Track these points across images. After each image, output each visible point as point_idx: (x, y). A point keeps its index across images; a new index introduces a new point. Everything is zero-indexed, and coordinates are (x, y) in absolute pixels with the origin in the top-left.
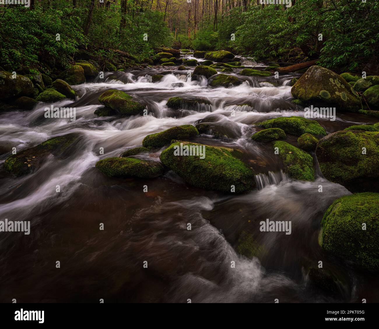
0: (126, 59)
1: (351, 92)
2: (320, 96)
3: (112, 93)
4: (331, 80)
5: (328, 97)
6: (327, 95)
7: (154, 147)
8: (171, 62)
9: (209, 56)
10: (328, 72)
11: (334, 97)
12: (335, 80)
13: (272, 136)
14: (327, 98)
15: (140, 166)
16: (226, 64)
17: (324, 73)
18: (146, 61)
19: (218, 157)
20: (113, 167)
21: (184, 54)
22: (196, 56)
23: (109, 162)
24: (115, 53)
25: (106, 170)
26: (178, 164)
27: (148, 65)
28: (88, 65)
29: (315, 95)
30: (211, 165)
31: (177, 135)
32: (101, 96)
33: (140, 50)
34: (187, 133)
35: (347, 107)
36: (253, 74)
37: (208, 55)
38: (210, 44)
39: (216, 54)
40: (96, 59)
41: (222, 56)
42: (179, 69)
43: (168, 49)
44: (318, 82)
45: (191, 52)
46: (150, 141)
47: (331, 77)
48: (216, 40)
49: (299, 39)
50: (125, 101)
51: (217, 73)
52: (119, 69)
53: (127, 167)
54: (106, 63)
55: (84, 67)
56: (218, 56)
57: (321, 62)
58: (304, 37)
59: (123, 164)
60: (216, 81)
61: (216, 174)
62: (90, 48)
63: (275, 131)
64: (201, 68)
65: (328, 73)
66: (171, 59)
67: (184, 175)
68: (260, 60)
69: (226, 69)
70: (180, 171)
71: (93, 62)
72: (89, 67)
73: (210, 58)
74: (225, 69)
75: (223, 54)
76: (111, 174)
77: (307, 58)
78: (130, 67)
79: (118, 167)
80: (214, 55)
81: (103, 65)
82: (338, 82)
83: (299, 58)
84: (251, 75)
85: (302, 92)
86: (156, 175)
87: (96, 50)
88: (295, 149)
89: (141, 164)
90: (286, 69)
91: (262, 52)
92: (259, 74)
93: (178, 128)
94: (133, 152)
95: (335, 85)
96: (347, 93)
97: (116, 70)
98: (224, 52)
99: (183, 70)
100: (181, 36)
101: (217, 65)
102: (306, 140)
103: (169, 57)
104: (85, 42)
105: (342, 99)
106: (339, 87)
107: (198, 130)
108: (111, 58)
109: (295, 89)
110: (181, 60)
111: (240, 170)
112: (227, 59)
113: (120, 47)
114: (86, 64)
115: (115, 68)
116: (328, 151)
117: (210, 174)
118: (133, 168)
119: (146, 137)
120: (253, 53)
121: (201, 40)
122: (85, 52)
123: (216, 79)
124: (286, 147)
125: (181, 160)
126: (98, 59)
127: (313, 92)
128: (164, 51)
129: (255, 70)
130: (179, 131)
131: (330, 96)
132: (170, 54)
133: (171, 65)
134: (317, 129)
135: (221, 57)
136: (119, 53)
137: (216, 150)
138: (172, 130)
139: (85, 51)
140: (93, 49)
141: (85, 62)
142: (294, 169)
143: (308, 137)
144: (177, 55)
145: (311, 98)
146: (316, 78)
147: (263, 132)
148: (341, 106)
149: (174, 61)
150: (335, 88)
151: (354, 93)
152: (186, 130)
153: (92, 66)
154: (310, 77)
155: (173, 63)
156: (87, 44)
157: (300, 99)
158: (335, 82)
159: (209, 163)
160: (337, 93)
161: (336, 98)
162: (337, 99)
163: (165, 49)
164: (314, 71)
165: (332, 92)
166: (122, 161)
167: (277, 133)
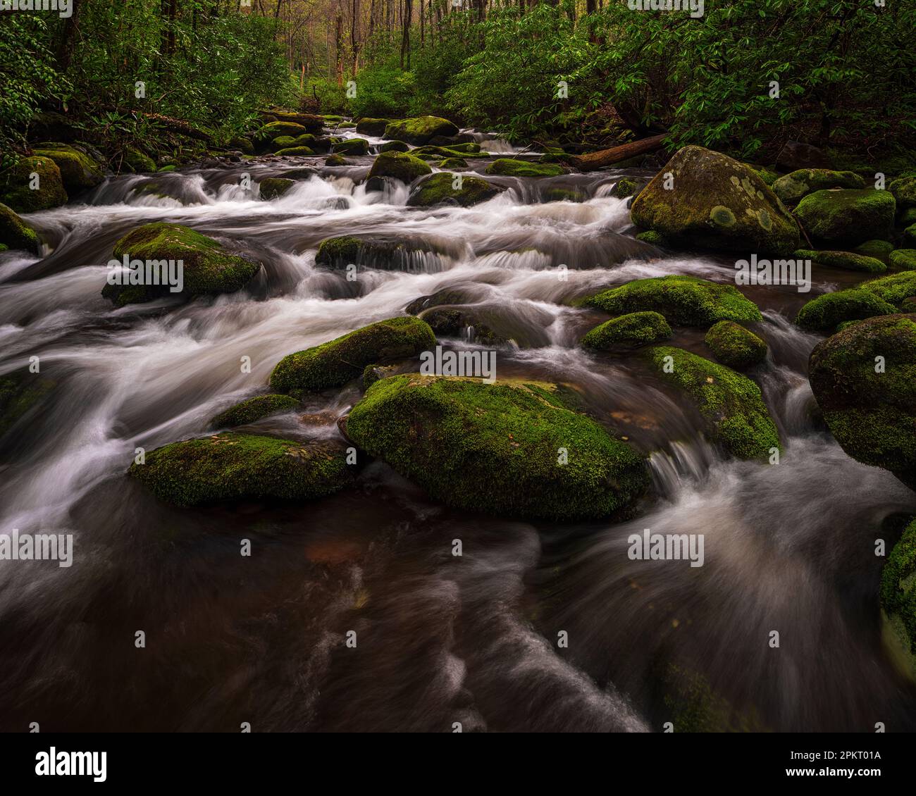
0: (182, 140)
1: (777, 207)
2: (712, 220)
3: (156, 233)
4: (734, 180)
5: (731, 222)
6: (728, 219)
7: (309, 389)
8: (301, 145)
9: (396, 131)
10: (727, 160)
11: (744, 223)
12: (742, 180)
13: (639, 333)
14: (728, 225)
15: (286, 465)
16: (444, 149)
17: (717, 165)
18: (235, 144)
19: (527, 414)
20: (192, 477)
21: (332, 127)
22: (363, 131)
23: (179, 458)
24: (151, 121)
25: (170, 488)
26: (411, 449)
27: (240, 155)
28: (73, 155)
29: (699, 218)
30: (517, 445)
31: (378, 351)
32: (120, 242)
33: (217, 116)
34: (408, 342)
35: (772, 245)
36: (520, 172)
37: (393, 128)
38: (394, 102)
39: (413, 125)
40: (93, 139)
41: (430, 130)
42: (330, 162)
43: (291, 114)
44: (705, 186)
45: (345, 121)
46: (298, 372)
47: (734, 173)
48: (409, 92)
49: (621, 86)
50: (200, 253)
51: (431, 172)
52: (163, 165)
53: (240, 473)
54: (125, 151)
55: (61, 162)
56: (419, 129)
57: (673, 140)
58: (633, 81)
59: (229, 463)
60: (432, 191)
61: (537, 473)
62: (77, 108)
63: (645, 321)
64: (391, 160)
65: (727, 165)
66: (302, 139)
67: (431, 480)
68: (523, 138)
69: (449, 162)
70: (418, 471)
71: (84, 146)
72: (76, 162)
73: (399, 135)
74: (447, 162)
75: (432, 126)
76: (187, 498)
77: (628, 132)
78: (194, 159)
79: (210, 473)
80: (410, 128)
81: (119, 157)
82: (749, 184)
83: (607, 134)
84: (516, 174)
85: (663, 213)
86: (335, 485)
87: (93, 114)
88: (717, 368)
89: (289, 456)
90: (594, 159)
91: (531, 118)
92: (534, 172)
93: (380, 329)
94: (247, 414)
95: (744, 193)
96: (771, 211)
97: (154, 168)
98: (433, 121)
99: (338, 164)
100: (317, 82)
101: (422, 153)
102: (733, 340)
103: (294, 133)
104: (61, 92)
105: (762, 226)
106: (753, 198)
107: (433, 328)
108: (141, 136)
109: (645, 204)
110: (328, 141)
111: (602, 452)
112: (442, 136)
113: (163, 106)
114: (65, 153)
115: (150, 165)
116: (852, 377)
117: (519, 473)
118: (262, 473)
119: (281, 363)
120: (506, 121)
121: (370, 91)
122: (62, 121)
123: (430, 187)
124: (695, 366)
125: (419, 436)
126: (99, 139)
127: (693, 211)
128: (282, 118)
129: (524, 163)
130: (385, 338)
131: (734, 220)
132: (298, 125)
133: (302, 153)
134: (741, 307)
135: (426, 132)
136: (162, 122)
137: (517, 391)
138: (364, 336)
139: (61, 118)
140: (87, 111)
141: (63, 147)
142: (735, 429)
143: (737, 331)
144: (315, 127)
145: (689, 226)
146: (697, 176)
147: (614, 325)
148: (759, 243)
149: (309, 143)
150: (743, 199)
151: (783, 210)
152: (405, 334)
153: (86, 159)
154: (681, 175)
155: (308, 149)
156: (65, 97)
157: (658, 229)
158: (742, 186)
159: (510, 439)
160: (749, 212)
161: (748, 223)
162: (750, 226)
163: (284, 112)
164: (690, 159)
165: (740, 212)
166: (225, 453)
167: (650, 324)
